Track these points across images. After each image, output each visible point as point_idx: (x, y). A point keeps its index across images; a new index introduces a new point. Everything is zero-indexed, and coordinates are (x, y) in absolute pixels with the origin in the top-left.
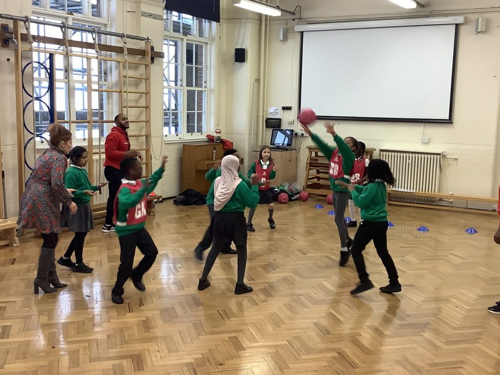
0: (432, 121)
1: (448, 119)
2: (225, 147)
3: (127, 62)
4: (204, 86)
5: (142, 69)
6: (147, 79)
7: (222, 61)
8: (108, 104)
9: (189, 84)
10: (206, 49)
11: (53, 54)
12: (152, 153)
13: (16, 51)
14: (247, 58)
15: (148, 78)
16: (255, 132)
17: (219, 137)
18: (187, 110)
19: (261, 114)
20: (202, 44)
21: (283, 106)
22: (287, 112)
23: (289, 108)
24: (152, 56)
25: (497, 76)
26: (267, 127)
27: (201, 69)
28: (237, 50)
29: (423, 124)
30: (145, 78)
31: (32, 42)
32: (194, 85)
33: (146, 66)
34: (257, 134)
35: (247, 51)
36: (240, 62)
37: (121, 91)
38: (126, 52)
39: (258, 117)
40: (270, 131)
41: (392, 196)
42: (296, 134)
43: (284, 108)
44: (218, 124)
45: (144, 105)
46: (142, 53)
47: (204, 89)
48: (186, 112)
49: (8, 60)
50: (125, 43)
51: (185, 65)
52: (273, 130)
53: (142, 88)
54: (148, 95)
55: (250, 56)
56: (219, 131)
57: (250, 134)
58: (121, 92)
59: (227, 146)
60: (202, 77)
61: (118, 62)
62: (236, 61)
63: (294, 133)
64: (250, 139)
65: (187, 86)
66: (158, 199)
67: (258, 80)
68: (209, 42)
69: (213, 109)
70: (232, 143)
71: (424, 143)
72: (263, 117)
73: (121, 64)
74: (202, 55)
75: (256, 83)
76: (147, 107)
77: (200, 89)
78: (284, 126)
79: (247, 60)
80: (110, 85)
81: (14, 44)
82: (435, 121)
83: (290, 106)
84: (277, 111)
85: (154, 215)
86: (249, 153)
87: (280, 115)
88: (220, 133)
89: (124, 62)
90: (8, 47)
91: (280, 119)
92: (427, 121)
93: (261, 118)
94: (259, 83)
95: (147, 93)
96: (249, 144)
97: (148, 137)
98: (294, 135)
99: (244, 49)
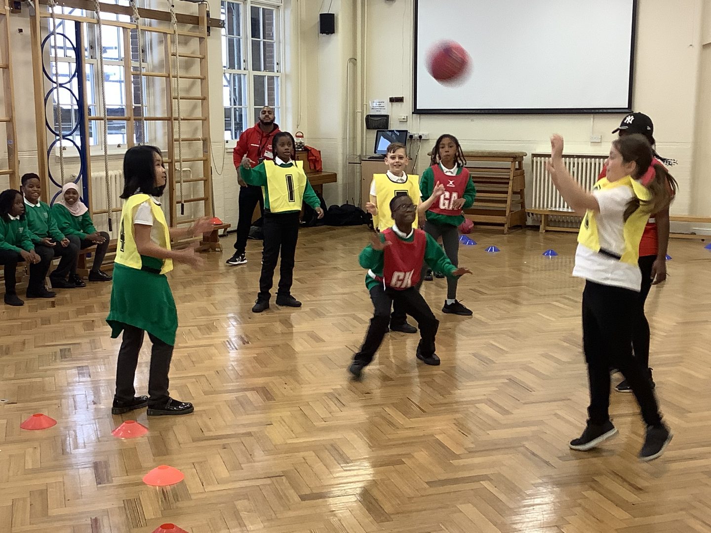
0: (605, 111)
1: (627, 107)
2: (310, 158)
3: (177, 33)
4: (276, 71)
5: (195, 44)
6: (203, 59)
7: (302, 34)
8: (149, 95)
9: (256, 67)
10: (278, 16)
11: (80, 22)
12: (212, 165)
13: (33, 18)
14: (337, 27)
15: (205, 56)
16: (351, 135)
17: (301, 143)
18: (255, 105)
19: (359, 110)
20: (271, 8)
21: (391, 97)
22: (396, 105)
23: (400, 100)
24: (209, 26)
25: (693, 44)
26: (368, 128)
27: (272, 45)
28: (322, 16)
29: (592, 115)
30: (201, 56)
31: (54, 5)
32: (262, 68)
33: (201, 39)
34: (354, 138)
35: (337, 18)
36: (327, 34)
37: (169, 75)
38: (174, 19)
39: (354, 114)
40: (373, 134)
41: (551, 220)
42: (411, 137)
43: (392, 100)
44: (298, 125)
45: (199, 95)
46: (195, 21)
47: (278, 74)
48: (253, 107)
49: (21, 31)
50: (173, 6)
51: (250, 39)
52: (377, 131)
53: (196, 71)
54: (204, 80)
55: (342, 24)
56: (302, 135)
57: (344, 139)
58: (169, 77)
59: (313, 156)
60: (272, 57)
61: (164, 33)
62: (322, 32)
63: (409, 135)
64: (344, 145)
65: (253, 70)
66: (225, 229)
67: (353, 60)
68: (282, 4)
69: (290, 104)
70: (320, 151)
71: (594, 143)
72: (362, 113)
73: (169, 36)
74: (272, 24)
75: (351, 63)
76: (204, 99)
77: (271, 74)
78: (394, 126)
79: (337, 29)
80: (151, 67)
81: (30, 7)
82: (609, 111)
83: (401, 96)
84: (382, 104)
85: (221, 251)
86: (344, 167)
87: (387, 109)
88: (302, 137)
89: (173, 33)
90: (20, 12)
91: (387, 116)
92: (597, 111)
93: (359, 115)
94: (355, 64)
95: (203, 79)
96: (343, 154)
97: (206, 141)
98: (408, 137)
99: (334, 14)
